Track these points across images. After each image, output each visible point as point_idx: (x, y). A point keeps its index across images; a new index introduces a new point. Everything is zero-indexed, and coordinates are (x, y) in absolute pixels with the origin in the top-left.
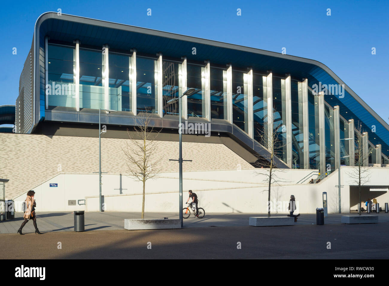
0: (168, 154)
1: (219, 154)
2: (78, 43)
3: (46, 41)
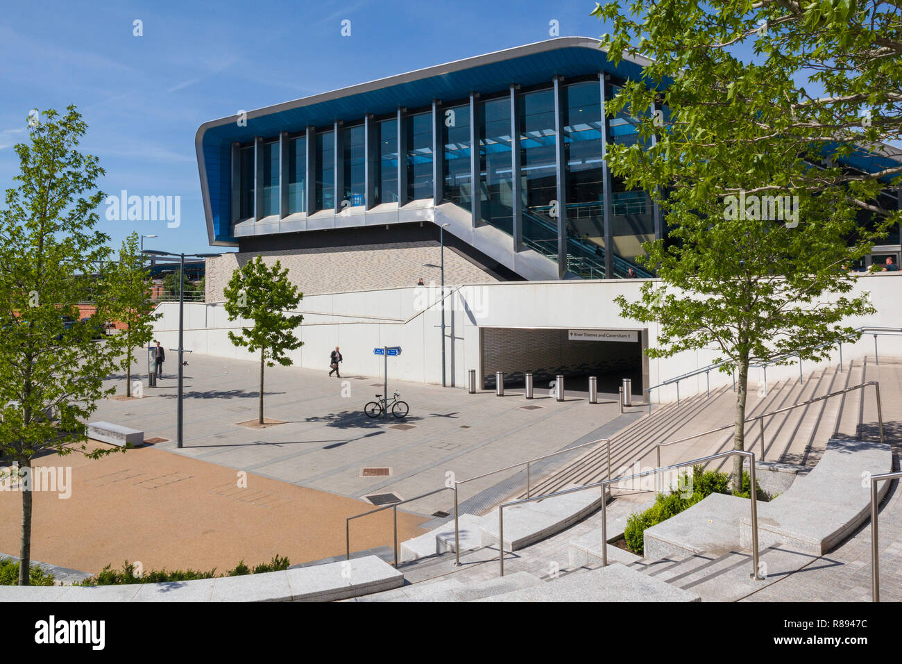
0: (357, 264)
2: (256, 140)
3: (233, 148)
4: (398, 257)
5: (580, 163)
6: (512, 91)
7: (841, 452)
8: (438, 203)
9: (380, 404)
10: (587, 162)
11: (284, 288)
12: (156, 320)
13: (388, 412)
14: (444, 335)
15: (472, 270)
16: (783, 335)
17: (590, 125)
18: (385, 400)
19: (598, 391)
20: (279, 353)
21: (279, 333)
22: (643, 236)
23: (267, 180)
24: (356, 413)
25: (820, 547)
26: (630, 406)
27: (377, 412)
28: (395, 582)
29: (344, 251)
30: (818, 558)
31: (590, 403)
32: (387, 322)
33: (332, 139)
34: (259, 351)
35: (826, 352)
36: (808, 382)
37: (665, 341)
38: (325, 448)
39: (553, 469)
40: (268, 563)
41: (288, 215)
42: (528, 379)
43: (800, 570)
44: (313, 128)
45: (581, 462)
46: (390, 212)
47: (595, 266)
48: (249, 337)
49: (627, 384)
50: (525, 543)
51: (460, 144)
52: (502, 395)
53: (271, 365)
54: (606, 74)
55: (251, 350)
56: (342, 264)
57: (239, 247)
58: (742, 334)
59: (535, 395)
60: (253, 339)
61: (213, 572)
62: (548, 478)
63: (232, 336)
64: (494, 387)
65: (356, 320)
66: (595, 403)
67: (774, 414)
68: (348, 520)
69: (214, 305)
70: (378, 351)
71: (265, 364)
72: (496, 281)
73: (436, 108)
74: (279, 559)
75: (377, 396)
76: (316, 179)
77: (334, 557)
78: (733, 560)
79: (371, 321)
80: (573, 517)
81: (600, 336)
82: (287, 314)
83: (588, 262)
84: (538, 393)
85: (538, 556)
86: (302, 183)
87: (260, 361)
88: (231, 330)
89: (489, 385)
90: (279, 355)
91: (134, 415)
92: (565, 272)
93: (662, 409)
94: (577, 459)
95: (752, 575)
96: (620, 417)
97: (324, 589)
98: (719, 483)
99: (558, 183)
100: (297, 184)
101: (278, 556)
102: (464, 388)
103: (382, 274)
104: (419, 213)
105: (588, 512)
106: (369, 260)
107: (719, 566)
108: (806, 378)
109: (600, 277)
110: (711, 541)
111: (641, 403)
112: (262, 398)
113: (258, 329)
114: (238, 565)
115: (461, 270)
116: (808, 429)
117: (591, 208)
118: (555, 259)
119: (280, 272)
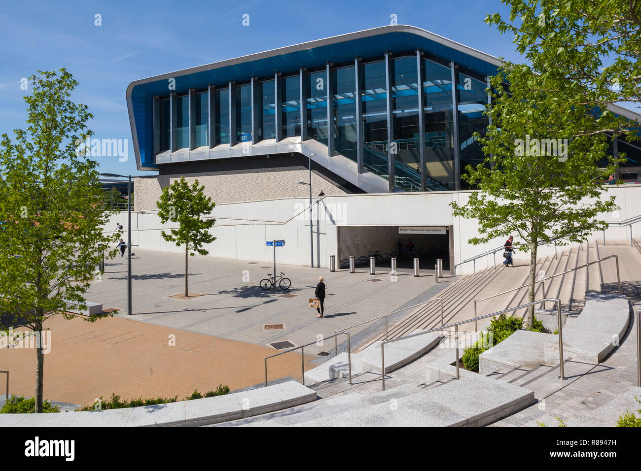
0: (246, 183)
1: (298, 178)
2: (171, 94)
3: (154, 100)
4: (276, 178)
5: (401, 112)
6: (356, 61)
7: (598, 301)
8: (305, 139)
9: (271, 280)
10: (405, 111)
11: (201, 199)
12: (104, 224)
13: (276, 286)
14: (312, 232)
15: (328, 186)
16: (558, 226)
17: (408, 86)
18: (275, 277)
19: (420, 268)
20: (198, 246)
21: (198, 231)
22: (445, 162)
23: (180, 123)
24: (253, 287)
25: (597, 358)
26: (442, 277)
27: (268, 286)
28: (311, 398)
29: (237, 174)
30: (597, 365)
31: (415, 276)
32: (271, 223)
33: (227, 94)
34: (183, 246)
35: (585, 237)
36: (561, 258)
37: (483, 231)
38: (237, 312)
39: (397, 321)
40: (214, 390)
41: (195, 148)
42: (372, 261)
43: (587, 374)
44: (213, 86)
45: (414, 316)
46: (269, 146)
47: (413, 183)
48: (176, 235)
49: (439, 263)
50: (393, 369)
51: (317, 98)
52: (353, 272)
53: (193, 255)
54: (421, 51)
55: (178, 244)
56: (235, 183)
57: (159, 171)
58: (534, 226)
59: (377, 272)
60: (179, 237)
61: (176, 398)
62: (393, 328)
63: (164, 235)
64: (348, 267)
65: (248, 222)
66: (418, 276)
67: (553, 277)
68: (266, 359)
69: (143, 213)
70: (269, 244)
71: (189, 253)
72: (345, 194)
73: (302, 73)
74: (222, 387)
75: (269, 275)
76: (216, 123)
77: (254, 386)
78: (542, 370)
79: (259, 222)
80: (422, 350)
81: (420, 230)
82: (204, 217)
83: (408, 180)
84: (379, 271)
85: (404, 376)
86: (205, 126)
87: (185, 252)
88: (163, 230)
89: (344, 265)
90: (199, 247)
91: (91, 292)
92: (393, 187)
93: (463, 279)
94: (411, 314)
95: (560, 377)
96: (436, 285)
97: (263, 404)
98: (518, 324)
99: (389, 126)
100: (202, 126)
101: (221, 385)
102: (327, 268)
103: (264, 190)
104: (291, 147)
105: (430, 347)
106: (255, 179)
107: (535, 374)
108: (559, 256)
109: (418, 190)
110: (523, 359)
111: (449, 275)
112: (187, 278)
113: (182, 230)
114: (193, 392)
115: (321, 186)
116: (568, 288)
117: (409, 143)
118: (386, 178)
119: (198, 188)
